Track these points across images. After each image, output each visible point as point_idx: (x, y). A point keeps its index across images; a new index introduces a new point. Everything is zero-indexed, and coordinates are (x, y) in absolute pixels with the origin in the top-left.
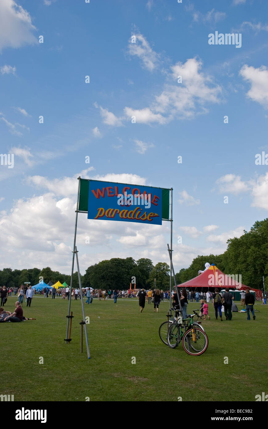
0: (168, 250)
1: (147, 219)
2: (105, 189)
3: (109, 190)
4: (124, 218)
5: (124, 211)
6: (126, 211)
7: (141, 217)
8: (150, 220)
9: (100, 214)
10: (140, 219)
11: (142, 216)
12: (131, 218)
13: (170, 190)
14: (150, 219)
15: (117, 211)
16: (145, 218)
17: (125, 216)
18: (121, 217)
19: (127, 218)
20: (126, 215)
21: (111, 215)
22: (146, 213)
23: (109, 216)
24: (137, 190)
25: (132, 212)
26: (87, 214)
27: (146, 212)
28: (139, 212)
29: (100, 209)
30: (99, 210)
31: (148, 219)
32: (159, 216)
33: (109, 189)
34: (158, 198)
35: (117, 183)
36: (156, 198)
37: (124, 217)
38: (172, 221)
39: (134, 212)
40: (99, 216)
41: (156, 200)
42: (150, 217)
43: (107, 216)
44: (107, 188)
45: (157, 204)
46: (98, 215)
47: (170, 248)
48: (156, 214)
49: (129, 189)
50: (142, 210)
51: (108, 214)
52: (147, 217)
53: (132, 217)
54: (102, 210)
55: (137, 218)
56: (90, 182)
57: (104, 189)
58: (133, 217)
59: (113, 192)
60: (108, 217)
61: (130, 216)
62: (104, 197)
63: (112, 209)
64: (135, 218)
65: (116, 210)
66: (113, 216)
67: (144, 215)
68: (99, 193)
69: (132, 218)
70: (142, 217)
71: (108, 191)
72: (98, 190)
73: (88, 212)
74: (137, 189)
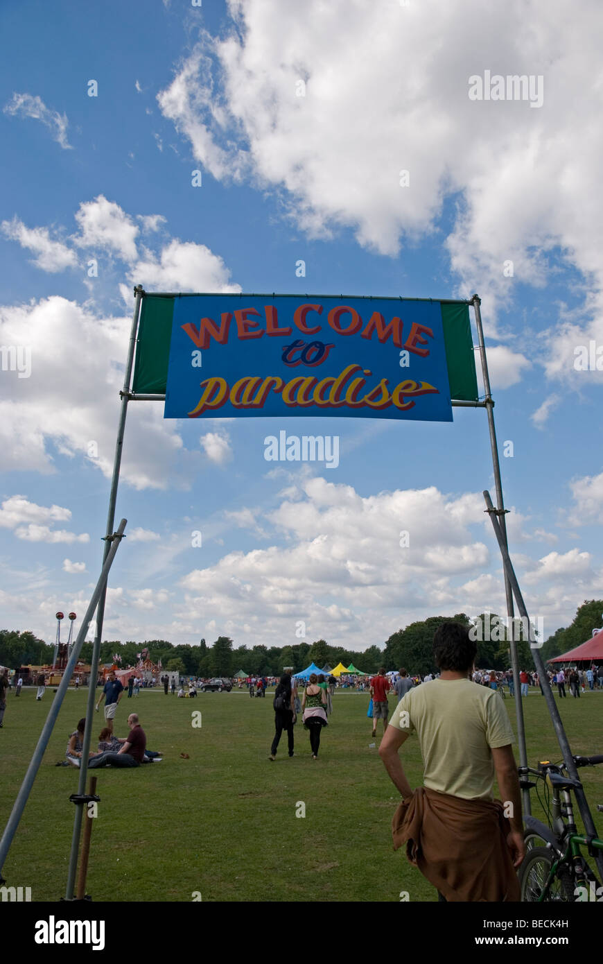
0: (489, 511)
1: (390, 403)
2: (230, 318)
3: (244, 319)
4: (302, 406)
5: (302, 381)
6: (310, 379)
7: (366, 398)
8: (405, 405)
9: (210, 398)
10: (364, 404)
11: (370, 394)
12: (329, 404)
13: (472, 303)
14: (402, 402)
15: (273, 383)
16: (384, 400)
17: (306, 397)
18: (289, 402)
19: (314, 403)
20: (307, 395)
21: (251, 397)
22: (387, 383)
23: (245, 402)
24: (345, 311)
25: (331, 383)
26: (164, 402)
27: (386, 380)
28: (359, 380)
29: (212, 382)
30: (207, 384)
31: (396, 402)
32: (436, 392)
33: (244, 316)
34: (428, 333)
35: (274, 296)
36: (420, 331)
37: (300, 400)
38: (489, 403)
39: (338, 382)
40: (205, 405)
41: (423, 340)
42: (402, 396)
43: (237, 404)
44: (238, 314)
45: (428, 353)
46: (203, 401)
47: (496, 505)
48: (426, 386)
49: (317, 310)
50: (370, 374)
51: (238, 398)
52: (390, 395)
53: (331, 399)
54: (217, 385)
55: (350, 402)
56: (177, 299)
57: (224, 316)
58: (337, 398)
59: (257, 325)
60: (241, 406)
61: (322, 397)
62: (225, 341)
63: (254, 380)
64: (345, 403)
65: (268, 379)
66: (257, 401)
67: (379, 391)
68: (206, 331)
69: (334, 403)
70: (371, 399)
71: (239, 322)
72: (205, 323)
73: (168, 396)
74: (348, 308)
